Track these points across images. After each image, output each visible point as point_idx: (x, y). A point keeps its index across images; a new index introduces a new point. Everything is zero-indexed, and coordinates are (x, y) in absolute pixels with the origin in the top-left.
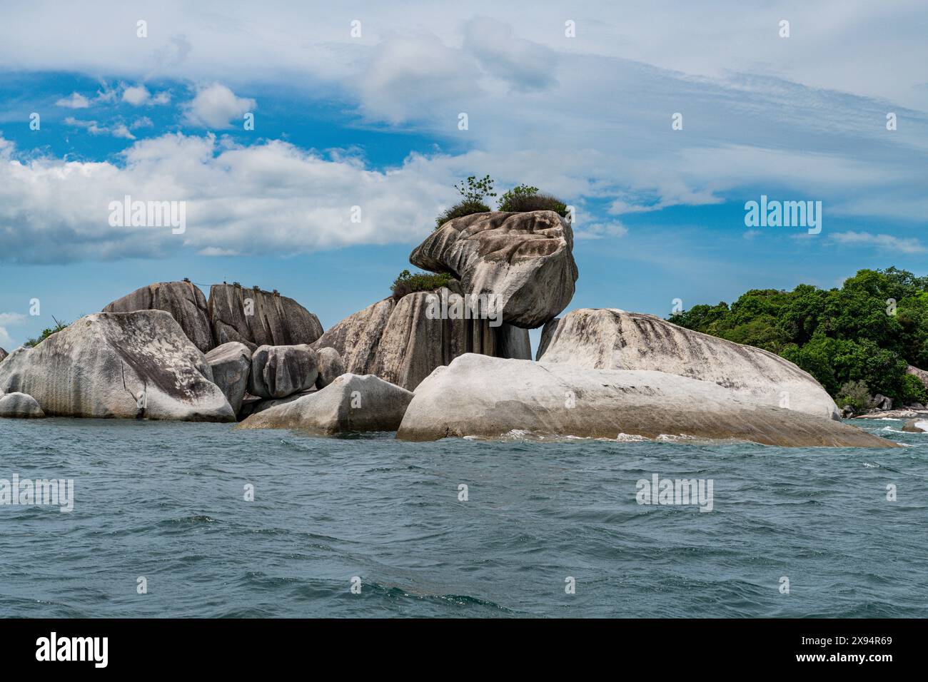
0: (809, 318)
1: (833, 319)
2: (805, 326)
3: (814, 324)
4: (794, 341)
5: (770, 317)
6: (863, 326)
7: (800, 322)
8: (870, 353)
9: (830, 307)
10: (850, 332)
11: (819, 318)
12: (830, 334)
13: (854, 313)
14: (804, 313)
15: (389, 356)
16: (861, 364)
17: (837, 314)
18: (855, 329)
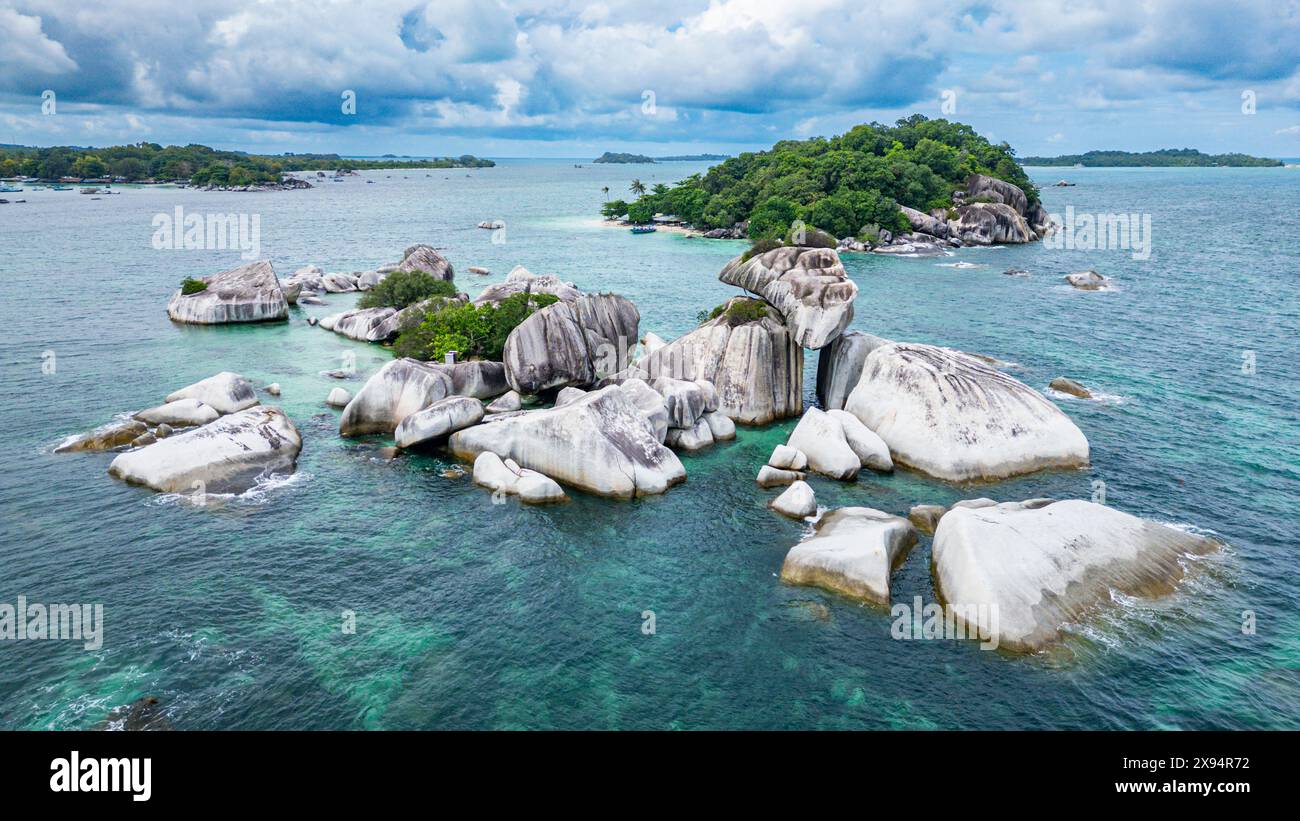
0: (834, 174)
1: (852, 175)
2: (832, 179)
3: (838, 177)
4: (824, 190)
5: (806, 171)
6: (872, 179)
7: (828, 176)
8: (878, 201)
9: (850, 166)
10: (863, 184)
11: (842, 174)
12: (850, 186)
13: (865, 170)
14: (831, 169)
15: (734, 372)
16: (873, 209)
17: (854, 171)
18: (866, 181)
